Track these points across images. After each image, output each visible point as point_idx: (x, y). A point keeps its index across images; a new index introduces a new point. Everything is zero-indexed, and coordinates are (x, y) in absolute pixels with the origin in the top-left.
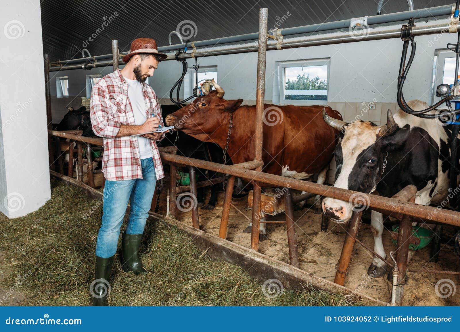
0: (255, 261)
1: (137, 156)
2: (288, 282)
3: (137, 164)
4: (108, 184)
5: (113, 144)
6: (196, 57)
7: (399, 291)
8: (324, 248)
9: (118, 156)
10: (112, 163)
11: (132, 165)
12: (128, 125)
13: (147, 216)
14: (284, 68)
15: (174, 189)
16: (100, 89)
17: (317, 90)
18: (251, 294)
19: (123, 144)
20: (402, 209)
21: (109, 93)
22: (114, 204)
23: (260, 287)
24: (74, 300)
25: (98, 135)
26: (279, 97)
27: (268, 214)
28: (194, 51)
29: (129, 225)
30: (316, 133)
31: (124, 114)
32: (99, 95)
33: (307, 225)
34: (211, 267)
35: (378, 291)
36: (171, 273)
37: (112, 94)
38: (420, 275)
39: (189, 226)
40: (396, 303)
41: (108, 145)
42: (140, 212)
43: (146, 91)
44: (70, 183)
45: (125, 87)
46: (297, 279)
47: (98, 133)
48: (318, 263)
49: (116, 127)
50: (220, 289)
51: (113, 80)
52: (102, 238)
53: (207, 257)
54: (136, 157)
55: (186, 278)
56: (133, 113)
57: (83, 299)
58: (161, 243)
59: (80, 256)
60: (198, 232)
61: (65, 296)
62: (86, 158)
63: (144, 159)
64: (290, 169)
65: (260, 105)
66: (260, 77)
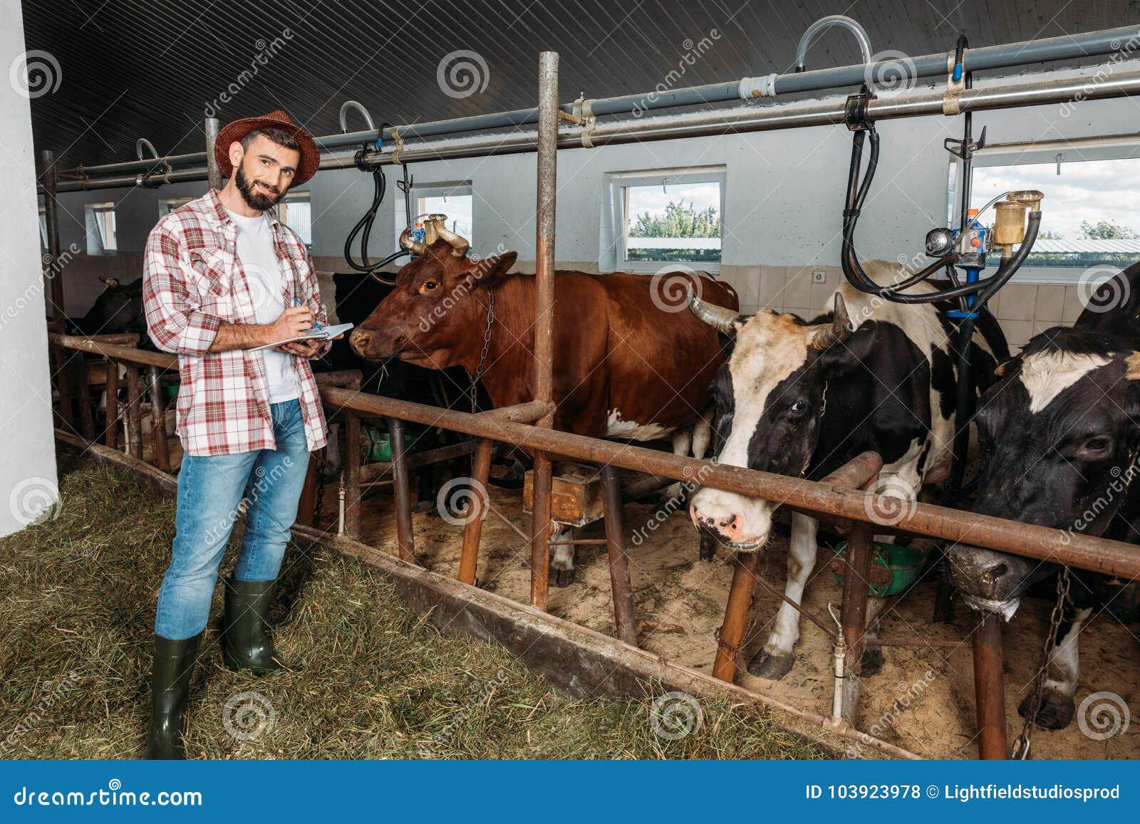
0: (538, 633)
1: (261, 395)
2: (612, 679)
3: (261, 416)
4: (189, 463)
5: (202, 369)
6: (404, 163)
7: (850, 690)
8: (703, 599)
9: (214, 398)
10: (201, 413)
11: (249, 417)
12: (237, 322)
13: (288, 537)
14: (625, 188)
15: (355, 471)
16: (167, 237)
17: (710, 237)
18: (529, 711)
19: (226, 369)
20: (839, 506)
21: (189, 248)
22: (202, 511)
23: (549, 693)
24: (99, 745)
25: (164, 348)
26: (614, 253)
27: (568, 524)
28: (399, 148)
29: (244, 559)
30: (678, 336)
31: (228, 296)
32: (163, 252)
33: (670, 547)
34: (440, 650)
35: (816, 692)
36: (341, 668)
37: (197, 250)
38: (910, 653)
39: (391, 557)
40: (842, 716)
41: (189, 371)
42: (271, 527)
43: (282, 242)
44: (109, 462)
45: (229, 233)
46: (632, 671)
47: (163, 343)
48: (686, 634)
49: (208, 328)
50: (455, 702)
51: (199, 215)
52: (172, 592)
53: (431, 628)
54: (259, 400)
55: (377, 680)
56: (249, 294)
57: (123, 739)
58: (322, 599)
59: (120, 636)
60: (412, 571)
61: (77, 734)
62: (149, 400)
63: (280, 404)
64: (624, 418)
65: (545, 273)
66: (545, 209)
